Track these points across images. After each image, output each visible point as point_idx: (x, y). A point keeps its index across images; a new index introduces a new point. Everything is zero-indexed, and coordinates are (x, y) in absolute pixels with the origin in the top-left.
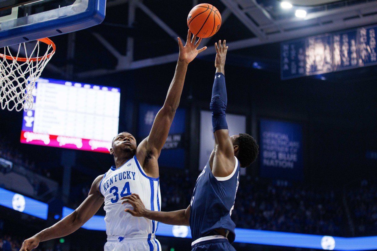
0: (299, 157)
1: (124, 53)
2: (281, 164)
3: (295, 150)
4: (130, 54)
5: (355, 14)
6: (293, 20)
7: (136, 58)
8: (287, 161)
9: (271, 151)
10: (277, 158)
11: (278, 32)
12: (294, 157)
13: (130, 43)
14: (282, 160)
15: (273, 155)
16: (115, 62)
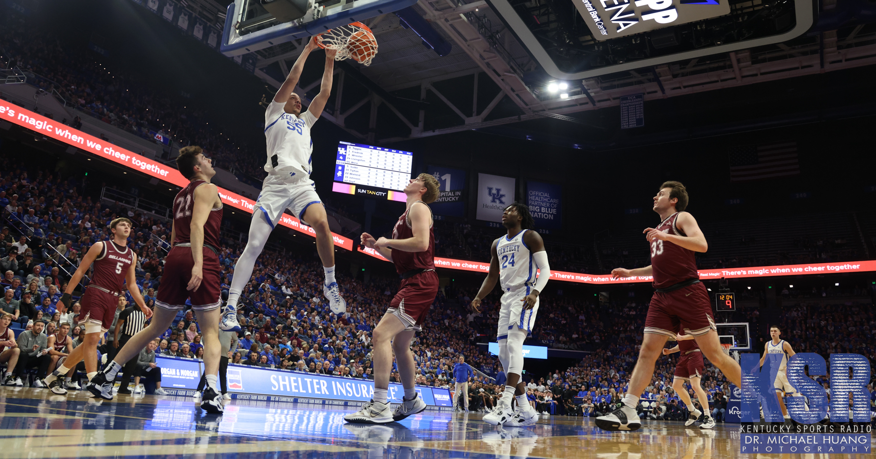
0: (557, 211)
1: (416, 125)
2: (543, 216)
3: (555, 206)
4: (421, 124)
5: (606, 97)
6: (559, 100)
7: (426, 129)
8: (548, 214)
9: (536, 206)
10: (540, 211)
11: (544, 110)
12: (554, 211)
13: (422, 114)
14: (544, 213)
15: (537, 209)
16: (409, 131)
